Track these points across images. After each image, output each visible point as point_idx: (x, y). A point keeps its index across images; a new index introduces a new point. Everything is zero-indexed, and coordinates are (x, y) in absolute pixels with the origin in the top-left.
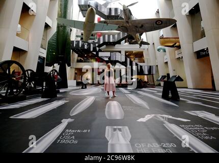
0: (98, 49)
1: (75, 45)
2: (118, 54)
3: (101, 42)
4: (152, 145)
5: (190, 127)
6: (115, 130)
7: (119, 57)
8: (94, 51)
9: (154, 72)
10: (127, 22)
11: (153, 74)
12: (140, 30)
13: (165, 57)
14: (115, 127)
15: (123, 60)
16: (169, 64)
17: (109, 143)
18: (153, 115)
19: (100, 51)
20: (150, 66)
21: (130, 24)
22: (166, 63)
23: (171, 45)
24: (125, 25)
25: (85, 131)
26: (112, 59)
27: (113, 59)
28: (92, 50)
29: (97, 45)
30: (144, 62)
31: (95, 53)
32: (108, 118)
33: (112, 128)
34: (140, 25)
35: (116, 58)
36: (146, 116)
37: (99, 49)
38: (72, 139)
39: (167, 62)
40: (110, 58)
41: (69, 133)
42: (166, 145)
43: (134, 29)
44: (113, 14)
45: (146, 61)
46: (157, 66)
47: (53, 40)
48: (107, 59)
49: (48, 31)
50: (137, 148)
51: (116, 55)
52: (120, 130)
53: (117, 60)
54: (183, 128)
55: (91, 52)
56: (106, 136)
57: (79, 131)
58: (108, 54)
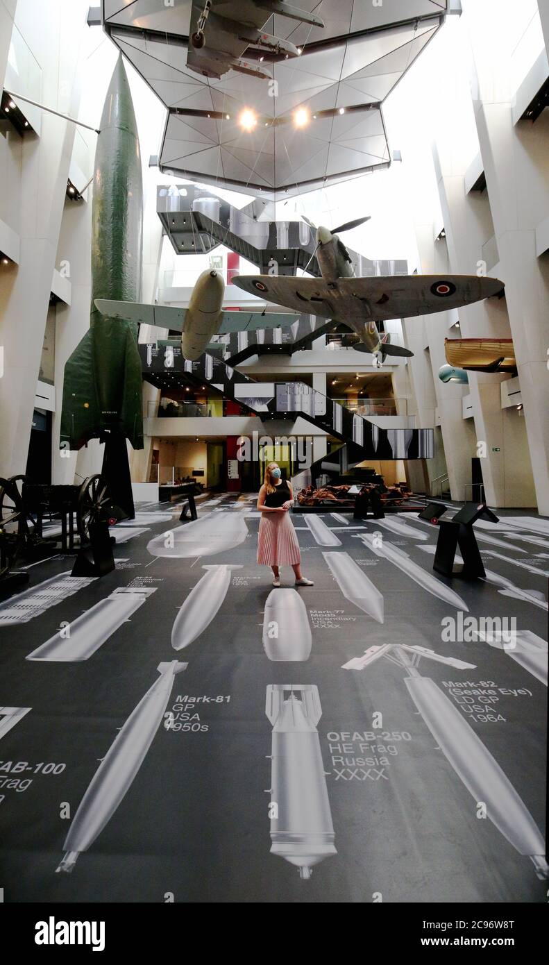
0: (230, 371)
1: (149, 361)
2: (301, 388)
3: (243, 344)
4: (363, 736)
5: (462, 689)
6: (287, 695)
7: (307, 399)
8: (216, 379)
9: (428, 450)
10: (333, 285)
11: (424, 460)
12: (378, 310)
13: (468, 401)
14: (288, 687)
15: (321, 410)
16: (480, 424)
17: (274, 730)
18: (387, 647)
19: (239, 378)
20: (415, 432)
21: (343, 292)
22: (470, 421)
23: (487, 362)
24: (324, 293)
25: (220, 699)
26: (279, 408)
27: (285, 406)
28: (209, 375)
29: (227, 356)
30: (394, 413)
31: (220, 387)
32: (270, 656)
33: (280, 690)
34: (379, 297)
35: (293, 403)
36: (368, 652)
37: (235, 373)
38: (195, 721)
39: (472, 418)
40: (272, 404)
41: (184, 704)
42: (391, 737)
43: (357, 309)
44: (283, 243)
45: (400, 407)
46: (439, 427)
47: (82, 359)
48: (263, 408)
49: (58, 317)
50: (330, 742)
51: (293, 394)
52: (298, 695)
53: (298, 409)
54: (445, 690)
55: (208, 383)
56: (268, 712)
57: (206, 699)
58: (267, 390)
